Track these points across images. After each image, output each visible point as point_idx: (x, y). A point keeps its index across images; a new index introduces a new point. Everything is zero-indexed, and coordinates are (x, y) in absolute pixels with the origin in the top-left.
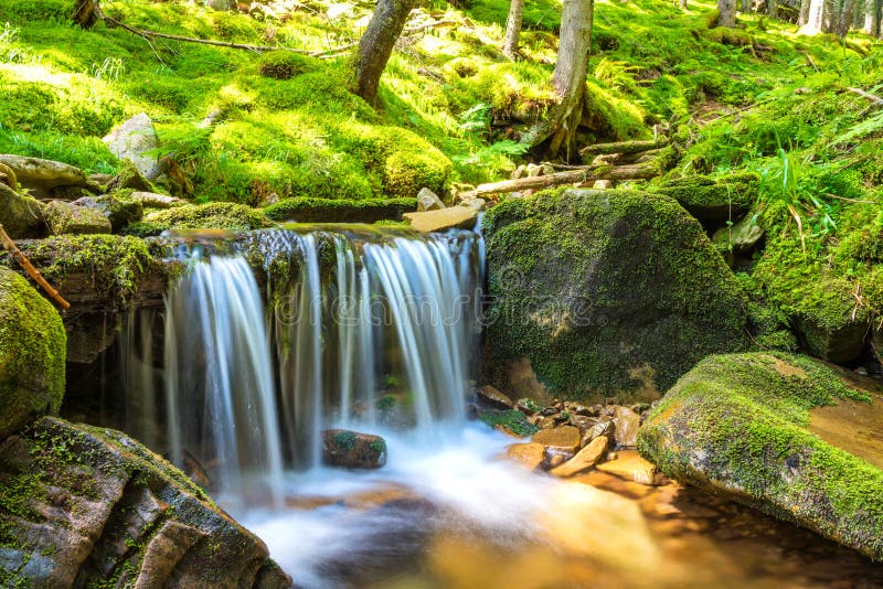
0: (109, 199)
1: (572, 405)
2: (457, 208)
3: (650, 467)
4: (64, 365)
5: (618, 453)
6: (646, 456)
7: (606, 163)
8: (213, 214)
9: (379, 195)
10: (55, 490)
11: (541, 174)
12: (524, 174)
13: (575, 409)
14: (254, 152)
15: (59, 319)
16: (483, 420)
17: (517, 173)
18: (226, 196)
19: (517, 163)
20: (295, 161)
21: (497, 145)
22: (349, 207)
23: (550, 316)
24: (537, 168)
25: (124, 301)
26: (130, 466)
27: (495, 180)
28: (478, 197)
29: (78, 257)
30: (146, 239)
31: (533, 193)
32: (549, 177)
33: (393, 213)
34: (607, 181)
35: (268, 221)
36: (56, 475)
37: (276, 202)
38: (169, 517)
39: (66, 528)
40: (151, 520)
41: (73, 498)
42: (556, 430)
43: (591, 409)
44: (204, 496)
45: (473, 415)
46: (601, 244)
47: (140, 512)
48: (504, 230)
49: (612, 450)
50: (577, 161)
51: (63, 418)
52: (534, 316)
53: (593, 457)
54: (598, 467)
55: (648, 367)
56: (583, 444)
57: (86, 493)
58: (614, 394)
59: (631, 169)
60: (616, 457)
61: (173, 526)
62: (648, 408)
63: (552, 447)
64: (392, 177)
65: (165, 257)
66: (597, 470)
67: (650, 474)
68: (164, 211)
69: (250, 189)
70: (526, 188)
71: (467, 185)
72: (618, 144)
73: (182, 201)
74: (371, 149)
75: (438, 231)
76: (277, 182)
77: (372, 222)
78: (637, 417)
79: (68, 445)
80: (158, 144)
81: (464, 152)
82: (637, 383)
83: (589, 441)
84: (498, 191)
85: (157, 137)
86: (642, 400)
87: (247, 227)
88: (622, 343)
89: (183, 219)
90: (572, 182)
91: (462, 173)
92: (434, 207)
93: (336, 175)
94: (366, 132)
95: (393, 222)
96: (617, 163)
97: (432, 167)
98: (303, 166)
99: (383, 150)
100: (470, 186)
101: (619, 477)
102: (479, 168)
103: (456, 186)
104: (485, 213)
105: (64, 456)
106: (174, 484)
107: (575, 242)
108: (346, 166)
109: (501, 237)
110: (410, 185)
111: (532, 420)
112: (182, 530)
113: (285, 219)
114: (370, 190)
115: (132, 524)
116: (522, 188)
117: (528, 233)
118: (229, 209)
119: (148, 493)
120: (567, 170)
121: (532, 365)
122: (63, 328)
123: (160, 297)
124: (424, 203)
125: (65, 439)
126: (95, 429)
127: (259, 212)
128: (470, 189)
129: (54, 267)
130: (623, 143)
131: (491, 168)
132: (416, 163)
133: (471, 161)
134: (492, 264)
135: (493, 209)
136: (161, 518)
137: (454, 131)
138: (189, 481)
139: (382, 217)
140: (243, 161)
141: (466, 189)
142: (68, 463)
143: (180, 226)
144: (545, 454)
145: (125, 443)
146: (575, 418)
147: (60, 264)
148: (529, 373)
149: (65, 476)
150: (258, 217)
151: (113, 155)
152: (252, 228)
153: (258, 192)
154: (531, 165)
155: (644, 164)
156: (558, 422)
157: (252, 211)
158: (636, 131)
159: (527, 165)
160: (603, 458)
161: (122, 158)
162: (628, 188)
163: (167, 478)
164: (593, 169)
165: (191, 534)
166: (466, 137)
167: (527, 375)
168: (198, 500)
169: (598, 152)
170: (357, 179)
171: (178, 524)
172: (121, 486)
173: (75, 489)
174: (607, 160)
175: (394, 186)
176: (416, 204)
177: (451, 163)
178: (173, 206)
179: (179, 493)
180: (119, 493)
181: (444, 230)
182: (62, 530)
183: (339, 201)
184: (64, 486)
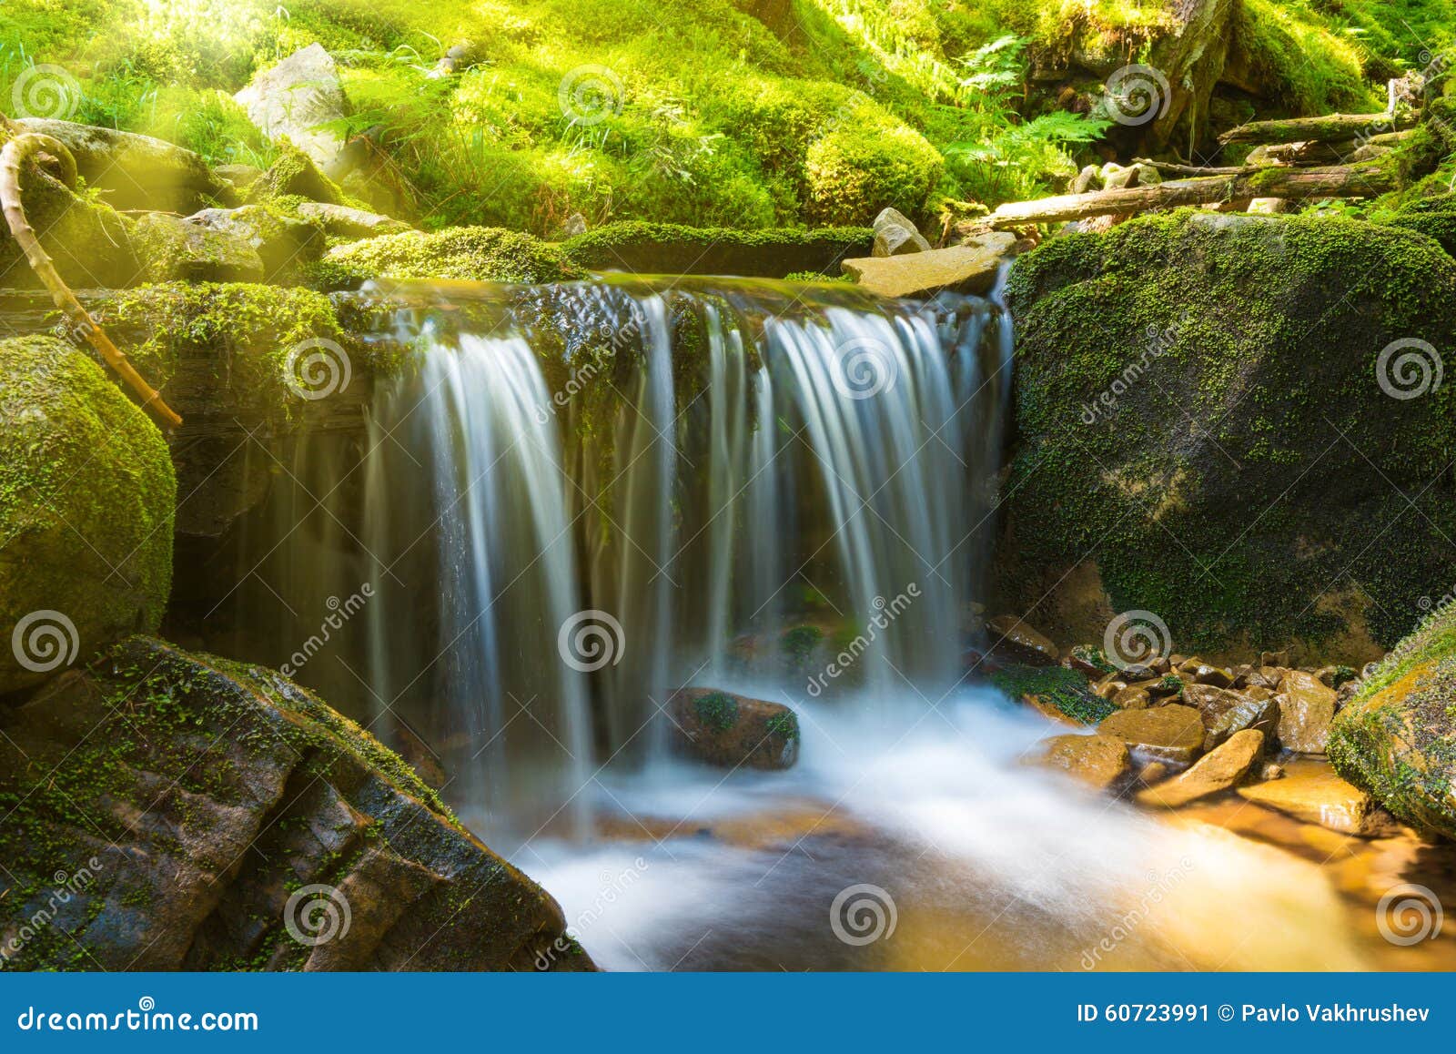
0: (259, 214)
1: (1187, 663)
2: (954, 252)
3: (1357, 797)
4: (172, 537)
5: (1284, 767)
6: (1351, 775)
7: (1276, 162)
8: (463, 250)
9: (789, 222)
10: (151, 778)
11: (1133, 182)
12: (1095, 184)
13: (1193, 671)
14: (539, 129)
15: (164, 447)
16: (997, 685)
17: (1080, 182)
18: (480, 218)
19: (1081, 162)
20: (620, 149)
21: (1041, 121)
22: (733, 244)
23: (1145, 479)
24: (1125, 172)
25: (288, 417)
26: (300, 738)
27: (1034, 194)
28: (996, 228)
29: (198, 327)
30: (333, 295)
31: (1115, 222)
32: (1151, 190)
33: (824, 257)
34: (1276, 200)
35: (572, 268)
36: (153, 751)
37: (584, 231)
38: (374, 842)
39: (171, 853)
40: (337, 845)
41: (187, 795)
42: (1151, 712)
43: (1227, 672)
44: (440, 805)
45: (978, 675)
46: (1259, 331)
47: (315, 828)
48: (1056, 297)
49: (1273, 761)
50: (1213, 156)
51: (170, 639)
52: (1111, 477)
53: (1231, 770)
54: (1242, 791)
55: (1356, 591)
56: (1209, 743)
57: (211, 788)
58: (1279, 646)
59: (1332, 175)
60: (1281, 775)
61: (379, 859)
62: (1351, 678)
63: (1142, 746)
64: (818, 185)
65: (369, 332)
66: (1242, 799)
67: (1355, 812)
68: (364, 242)
69: (530, 204)
70: (1100, 212)
71: (974, 205)
72: (1305, 121)
73: (402, 224)
74: (777, 125)
75: (917, 295)
76: (583, 192)
77: (780, 275)
78: (1331, 695)
79: (179, 692)
80: (346, 108)
81: (969, 138)
82: (1332, 624)
83: (1223, 738)
84: (1039, 219)
85: (344, 95)
86: (1340, 658)
87: (529, 278)
88: (1301, 540)
89: (403, 259)
90: (1202, 201)
91: (963, 179)
92: (909, 247)
93: (704, 181)
94: (767, 93)
95: (822, 277)
96: (1301, 161)
97: (903, 167)
98: (636, 160)
99: (801, 129)
100: (982, 207)
101: (1287, 815)
102: (999, 169)
103: (950, 206)
104: (1016, 262)
105: (171, 713)
106: (383, 777)
107: (1206, 326)
108: (724, 161)
109: (1048, 311)
110: (854, 202)
111: (1100, 689)
112: (397, 869)
113: (603, 266)
114: (771, 212)
115: (299, 852)
116: (1094, 213)
117: (1107, 304)
118: (494, 241)
119: (334, 793)
120: (1189, 175)
121: (1104, 577)
122: (170, 463)
123: (359, 412)
124: (888, 238)
125: (173, 680)
126: (229, 664)
127: (552, 249)
128: (982, 213)
129: (151, 345)
130: (1316, 120)
131: (1024, 172)
132: (868, 156)
133: (981, 155)
134: (1027, 367)
135: (1031, 254)
136: (357, 842)
137: (949, 91)
138: (410, 773)
139: (800, 268)
140: (516, 147)
141: (972, 213)
142: (178, 727)
143: (395, 272)
144: (1127, 758)
145: (287, 694)
146: (1192, 690)
147: (162, 338)
148: (1095, 594)
149: (172, 753)
150: (553, 259)
151: (259, 130)
152: (539, 280)
153: (546, 211)
154: (1110, 165)
155: (1364, 165)
156: (1154, 696)
157: (542, 247)
158: (1345, 94)
159: (1101, 165)
160: (1252, 774)
161: (274, 136)
162: (1328, 215)
163: (369, 766)
164: (1247, 174)
165: (414, 876)
166: (974, 105)
167: (1091, 596)
168: (430, 812)
169: (1261, 138)
170: (744, 186)
171: (388, 856)
172: (280, 776)
173: (190, 780)
174: (1280, 155)
175: (822, 204)
176: (871, 241)
177: (942, 160)
178: (381, 232)
179: (392, 796)
180: (277, 789)
181: (924, 296)
182: (163, 859)
183: (712, 231)
184: (168, 773)
